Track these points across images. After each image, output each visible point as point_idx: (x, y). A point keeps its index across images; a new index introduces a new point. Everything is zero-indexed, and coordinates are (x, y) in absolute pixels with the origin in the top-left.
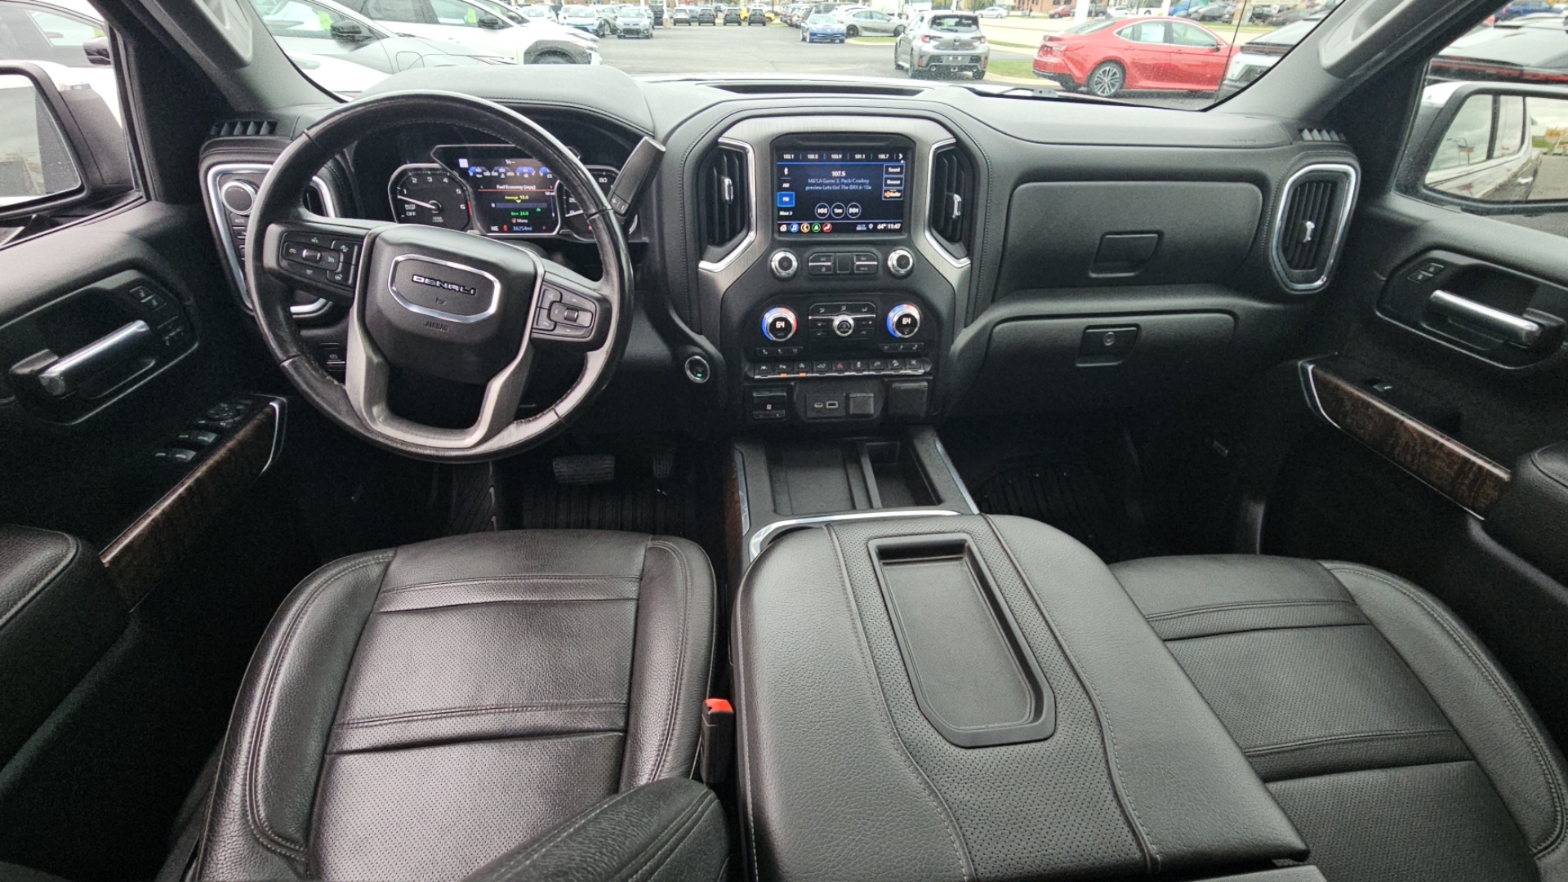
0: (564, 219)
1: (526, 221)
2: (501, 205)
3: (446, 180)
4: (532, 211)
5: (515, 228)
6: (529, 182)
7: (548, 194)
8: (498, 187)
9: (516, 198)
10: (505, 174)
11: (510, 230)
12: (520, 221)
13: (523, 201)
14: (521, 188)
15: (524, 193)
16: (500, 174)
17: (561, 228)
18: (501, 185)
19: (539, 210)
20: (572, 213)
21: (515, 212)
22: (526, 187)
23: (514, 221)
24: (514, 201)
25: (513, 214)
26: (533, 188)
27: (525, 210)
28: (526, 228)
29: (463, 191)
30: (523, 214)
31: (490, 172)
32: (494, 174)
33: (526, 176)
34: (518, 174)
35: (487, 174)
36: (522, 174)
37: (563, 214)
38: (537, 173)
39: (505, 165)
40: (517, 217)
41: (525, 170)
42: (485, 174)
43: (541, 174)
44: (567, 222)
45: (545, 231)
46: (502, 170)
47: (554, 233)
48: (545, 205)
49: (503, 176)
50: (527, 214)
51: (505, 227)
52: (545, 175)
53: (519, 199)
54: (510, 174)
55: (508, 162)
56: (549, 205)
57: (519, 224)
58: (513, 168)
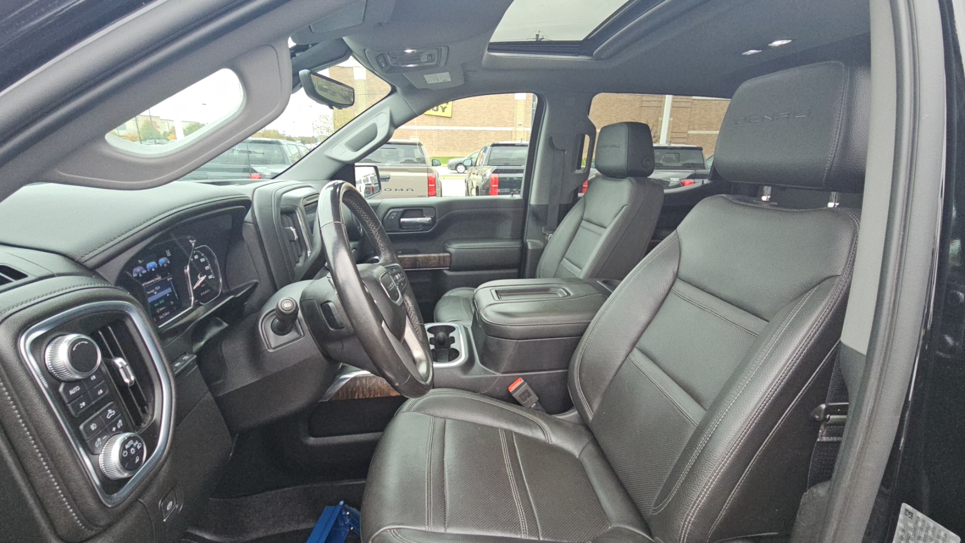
1: (164, 308)
4: (165, 298)
5: (161, 317)
7: (169, 279)
9: (153, 291)
12: (161, 309)
14: (153, 280)
15: (156, 284)
17: (195, 300)
19: (168, 295)
21: (156, 303)
23: (158, 312)
24: (154, 294)
25: (156, 305)
26: (160, 278)
27: (161, 299)
28: (166, 314)
30: (161, 302)
32: (135, 275)
33: (153, 270)
34: (149, 270)
36: (151, 269)
38: (158, 265)
39: (138, 265)
40: (159, 307)
46: (139, 270)
48: (169, 290)
50: (163, 301)
52: (163, 265)
53: (155, 290)
54: (144, 272)
55: (140, 262)
56: (172, 289)
57: (161, 313)
58: (144, 266)
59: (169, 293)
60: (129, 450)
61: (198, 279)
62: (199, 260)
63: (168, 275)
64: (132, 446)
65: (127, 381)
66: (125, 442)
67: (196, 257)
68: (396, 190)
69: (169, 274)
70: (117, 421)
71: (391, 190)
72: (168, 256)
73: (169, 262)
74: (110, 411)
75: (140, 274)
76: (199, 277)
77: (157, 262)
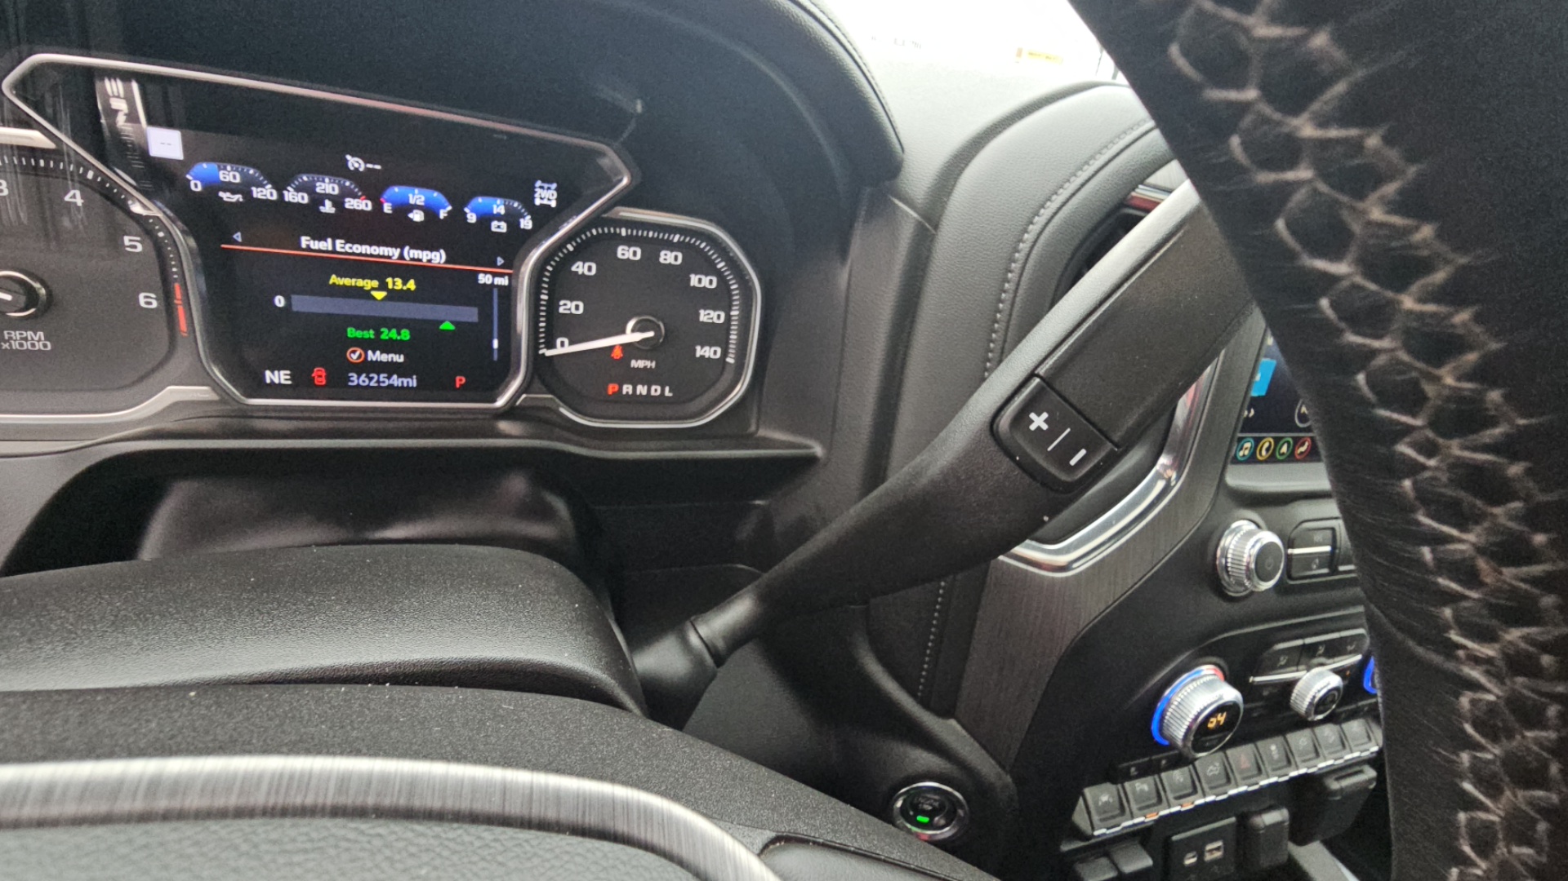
0: (538, 363)
1: (400, 358)
2: (309, 302)
3: (73, 197)
4: (424, 331)
5: (357, 381)
6: (423, 237)
7: (484, 279)
8: (305, 241)
9: (369, 284)
10: (338, 202)
11: (338, 386)
13: (393, 295)
14: (394, 252)
15: (404, 270)
16: (318, 200)
17: (525, 388)
18: (320, 237)
19: (447, 326)
20: (563, 347)
21: (361, 327)
22: (411, 253)
23: (354, 356)
24: (365, 294)
25: (352, 333)
26: (438, 258)
27: (397, 324)
28: (396, 381)
29: (153, 244)
30: (387, 334)
31: (280, 188)
32: (292, 196)
33: (417, 216)
34: (387, 208)
35: (266, 193)
36: (404, 208)
37: (534, 345)
38: (458, 215)
39: (339, 170)
40: (366, 345)
41: (417, 197)
42: (259, 193)
43: (472, 218)
44: (544, 371)
45: (463, 394)
46: (327, 186)
47: (501, 402)
48: (470, 314)
49: (328, 208)
50: (405, 335)
51: (319, 375)
52: (486, 218)
53: (383, 287)
54: (363, 205)
55: (354, 163)
57: (367, 367)
58: (371, 186)
59: (452, 322)
61: (623, 332)
62: (683, 272)
63: (494, 265)
67: (668, 257)
69: (500, 261)
72: (538, 202)
73: (526, 223)
75: (328, 203)
76: (631, 324)
77: (459, 203)
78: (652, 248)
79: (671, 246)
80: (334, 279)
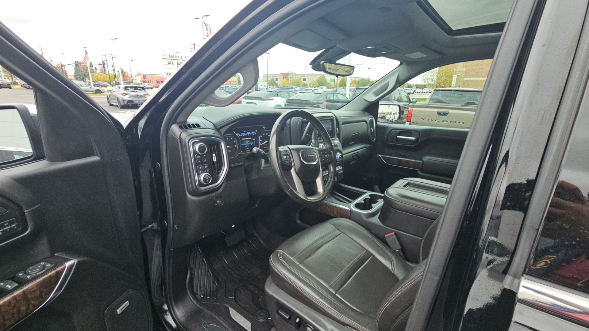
1: (249, 148)
2: (243, 144)
3: (231, 138)
5: (246, 151)
7: (254, 139)
9: (246, 142)
11: (245, 152)
12: (247, 148)
13: (248, 142)
14: (247, 139)
18: (243, 138)
19: (251, 144)
24: (246, 143)
25: (246, 147)
26: (250, 138)
29: (236, 141)
30: (248, 146)
31: (240, 135)
32: (241, 135)
33: (249, 135)
34: (247, 135)
38: (251, 134)
39: (244, 132)
40: (247, 147)
46: (243, 134)
48: (253, 143)
50: (249, 146)
51: (244, 151)
52: (253, 134)
54: (245, 135)
55: (245, 131)
56: (254, 143)
57: (247, 150)
58: (246, 133)
60: (206, 177)
61: (264, 142)
64: (207, 177)
65: (214, 160)
66: (206, 175)
67: (267, 134)
68: (451, 122)
69: (254, 137)
70: (207, 169)
71: (447, 121)
72: (256, 131)
73: (255, 134)
74: (206, 166)
77: (251, 133)
78: (265, 133)
79: (266, 133)
80: (244, 142)
